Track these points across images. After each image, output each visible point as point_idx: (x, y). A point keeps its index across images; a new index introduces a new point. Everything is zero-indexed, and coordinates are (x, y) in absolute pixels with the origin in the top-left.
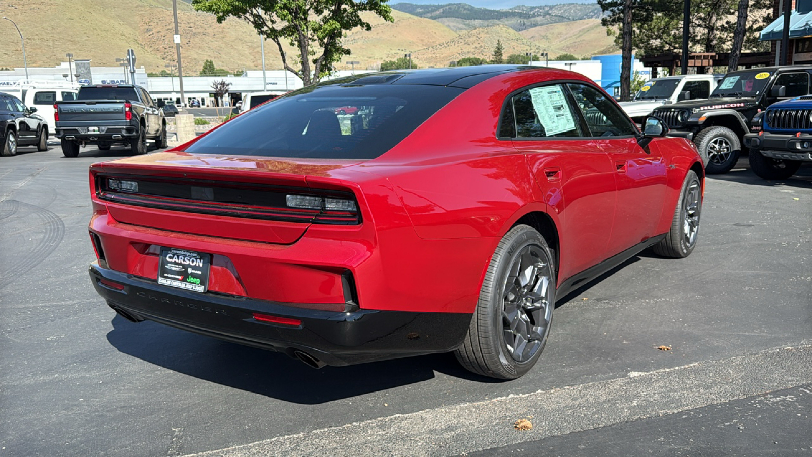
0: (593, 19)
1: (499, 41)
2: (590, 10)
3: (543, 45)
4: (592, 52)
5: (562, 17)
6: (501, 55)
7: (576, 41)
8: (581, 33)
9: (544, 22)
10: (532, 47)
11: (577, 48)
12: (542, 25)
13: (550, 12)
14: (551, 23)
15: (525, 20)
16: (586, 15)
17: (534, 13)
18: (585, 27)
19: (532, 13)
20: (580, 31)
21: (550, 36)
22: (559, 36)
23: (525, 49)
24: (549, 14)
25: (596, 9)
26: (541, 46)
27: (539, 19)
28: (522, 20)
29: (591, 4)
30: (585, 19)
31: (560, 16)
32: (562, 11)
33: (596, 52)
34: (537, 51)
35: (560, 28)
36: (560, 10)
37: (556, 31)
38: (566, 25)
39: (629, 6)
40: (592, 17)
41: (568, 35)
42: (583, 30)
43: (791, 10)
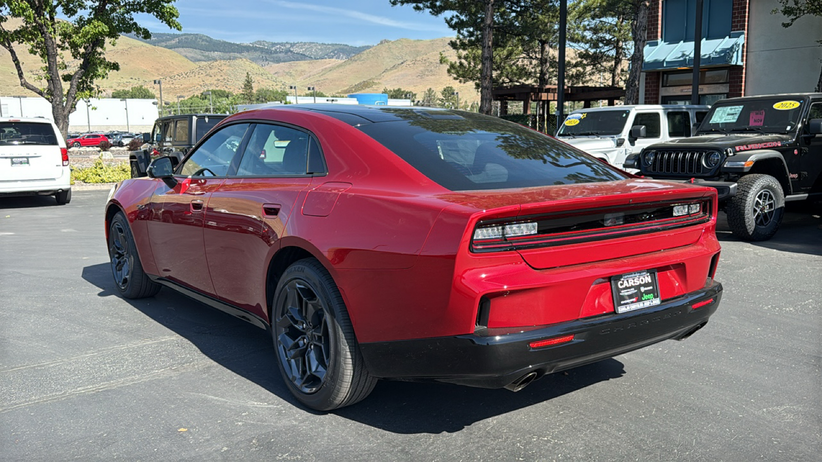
0: (334, 59)
1: (247, 73)
2: (331, 50)
3: (289, 81)
4: (336, 91)
5: (304, 55)
6: (251, 88)
7: (320, 79)
8: (324, 72)
9: (286, 58)
10: (278, 83)
11: (321, 86)
12: (284, 61)
13: (292, 49)
14: (294, 61)
15: (267, 56)
16: (327, 55)
17: (276, 50)
18: (328, 66)
19: (273, 49)
20: (323, 70)
21: (293, 73)
22: (303, 73)
23: (271, 84)
24: (291, 52)
25: (336, 50)
26: (287, 82)
27: (281, 55)
28: (264, 55)
29: (330, 45)
30: (326, 58)
31: (302, 54)
32: (304, 49)
33: (340, 91)
34: (283, 87)
35: (303, 65)
36: (302, 48)
37: (299, 69)
38: (309, 63)
39: (489, 26)
40: (332, 57)
41: (311, 73)
42: (326, 69)
43: (657, 39)
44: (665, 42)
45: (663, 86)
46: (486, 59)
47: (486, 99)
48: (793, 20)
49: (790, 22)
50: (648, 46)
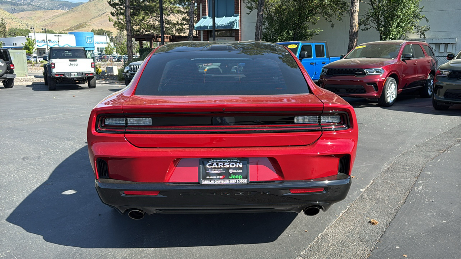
0: (60, 10)
1: (2, 18)
2: (57, 5)
3: (30, 23)
4: (62, 29)
5: (40, 7)
6: (5, 27)
7: (51, 22)
8: (53, 18)
9: (28, 9)
10: (23, 24)
11: (52, 26)
12: (27, 11)
13: (32, 3)
14: (33, 10)
15: (15, 7)
16: (55, 7)
17: (21, 3)
18: (56, 14)
19: (19, 3)
20: (53, 17)
21: (33, 18)
22: (39, 18)
23: (18, 25)
24: (31, 5)
25: (61, 4)
26: (29, 24)
27: (25, 7)
28: (13, 7)
29: (58, 1)
30: (55, 9)
31: (38, 6)
32: (40, 4)
33: (64, 29)
34: (27, 26)
35: (39, 13)
36: (38, 3)
37: (37, 15)
38: (44, 12)
40: (59, 9)
41: (45, 18)
42: (55, 16)
43: (206, 16)
44: (210, 17)
45: (210, 37)
46: (128, 22)
47: (129, 41)
48: (250, 12)
49: (249, 12)
50: (203, 19)
